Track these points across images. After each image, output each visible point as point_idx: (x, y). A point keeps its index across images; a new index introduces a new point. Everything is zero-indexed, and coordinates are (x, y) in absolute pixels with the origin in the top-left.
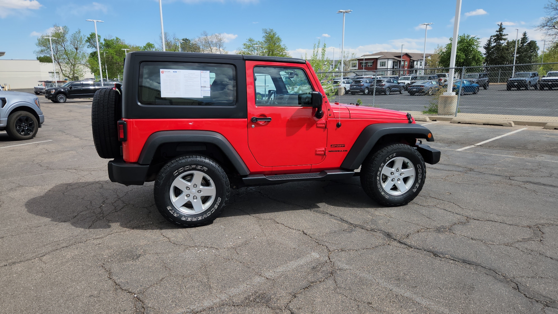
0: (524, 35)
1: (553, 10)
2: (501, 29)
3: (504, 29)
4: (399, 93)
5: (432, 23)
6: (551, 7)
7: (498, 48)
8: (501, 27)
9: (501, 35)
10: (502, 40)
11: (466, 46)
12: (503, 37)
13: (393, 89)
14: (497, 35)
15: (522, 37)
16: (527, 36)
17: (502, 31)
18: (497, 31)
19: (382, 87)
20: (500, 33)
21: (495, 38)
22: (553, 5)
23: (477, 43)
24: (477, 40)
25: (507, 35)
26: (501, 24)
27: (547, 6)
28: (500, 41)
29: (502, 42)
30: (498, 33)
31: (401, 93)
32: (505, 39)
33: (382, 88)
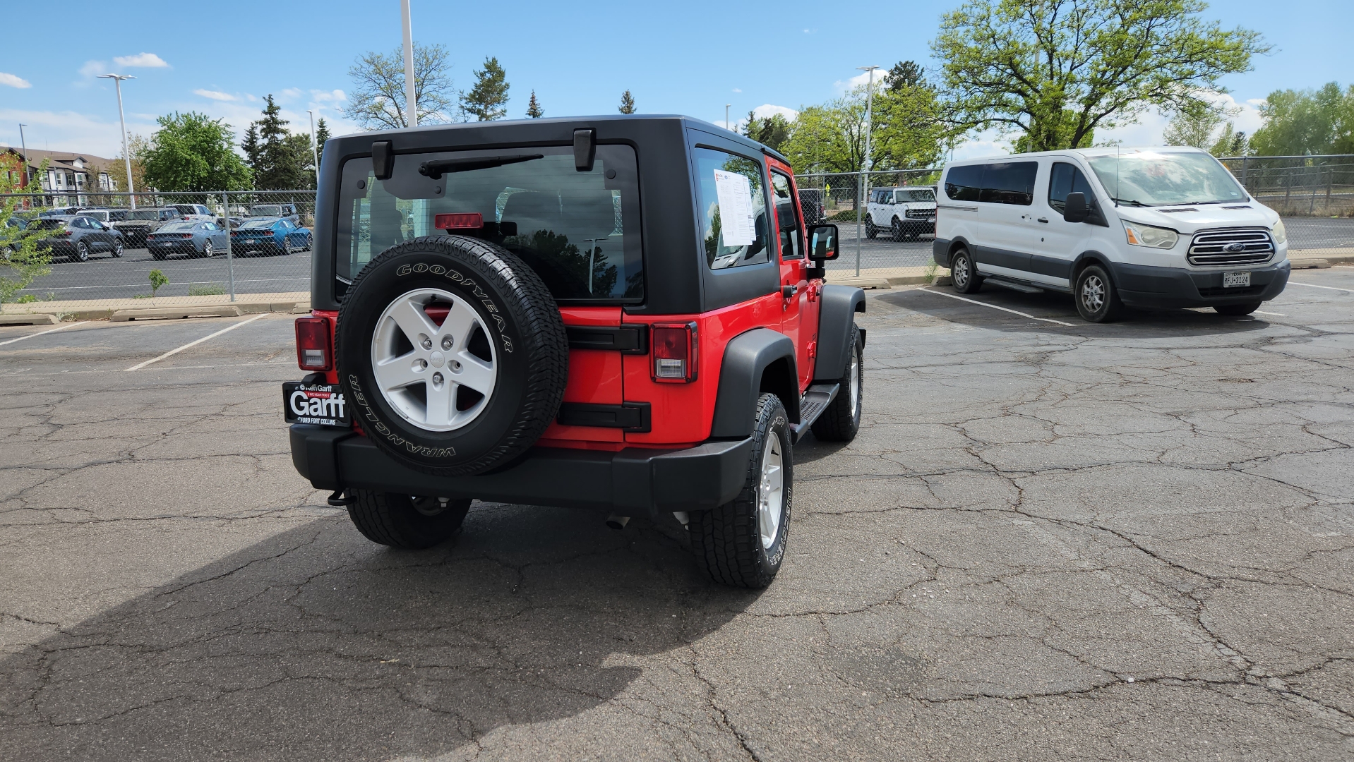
0: (320, 127)
1: (366, 80)
2: (272, 110)
3: (278, 108)
4: (109, 254)
5: (130, 76)
6: (361, 74)
7: (275, 149)
8: (271, 105)
9: (276, 122)
10: (278, 133)
11: (204, 141)
12: (280, 126)
13: (94, 244)
14: (266, 122)
15: (318, 130)
16: (326, 129)
17: (276, 114)
18: (266, 113)
19: (64, 240)
20: (273, 118)
21: (265, 126)
22: (363, 70)
23: (227, 136)
24: (227, 128)
25: (287, 122)
26: (270, 98)
27: (354, 71)
28: (276, 135)
29: (280, 137)
30: (268, 117)
31: (115, 255)
32: (284, 132)
33: (64, 243)
